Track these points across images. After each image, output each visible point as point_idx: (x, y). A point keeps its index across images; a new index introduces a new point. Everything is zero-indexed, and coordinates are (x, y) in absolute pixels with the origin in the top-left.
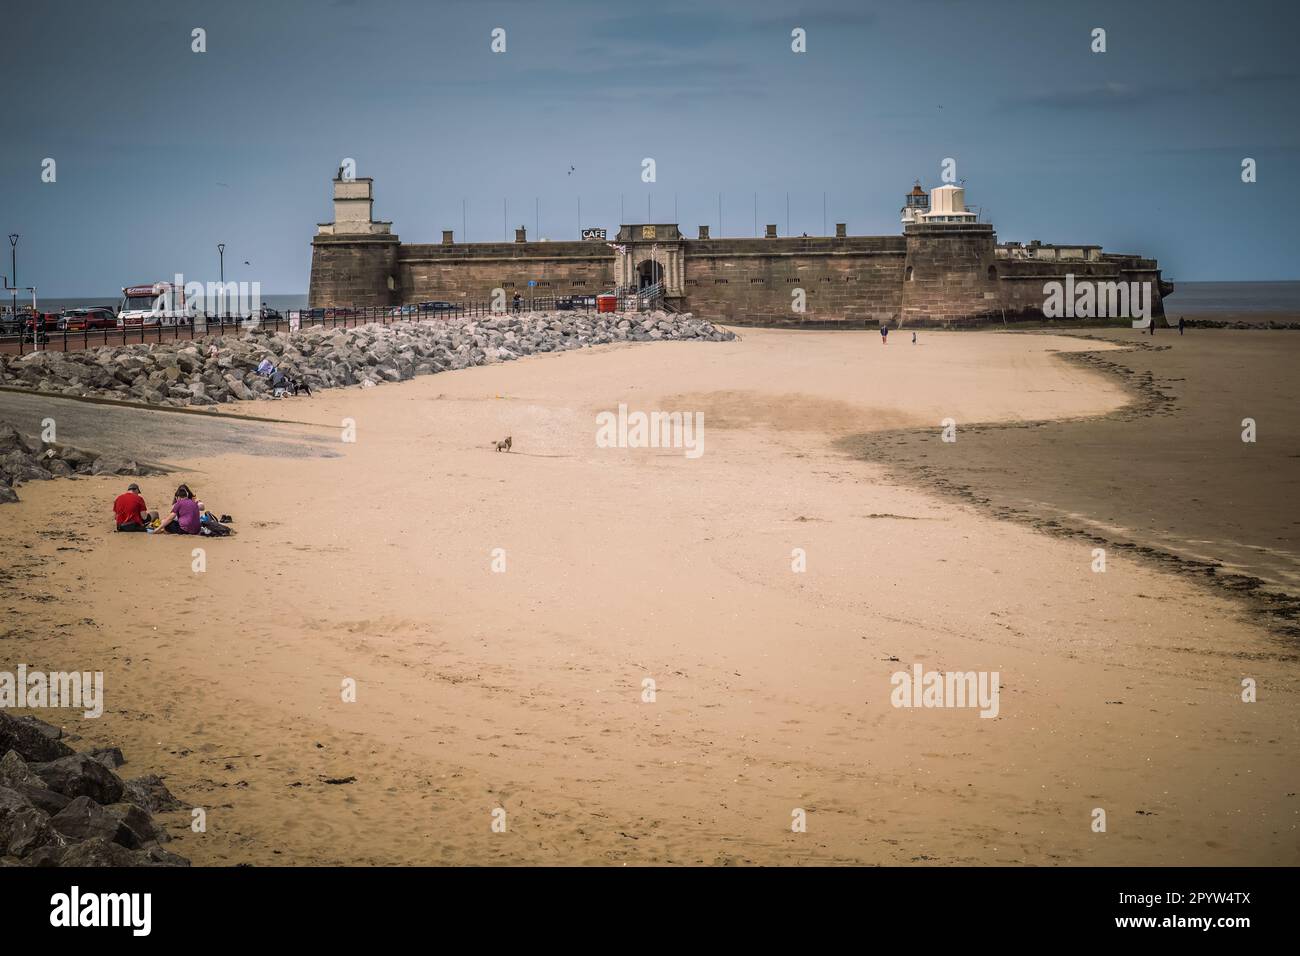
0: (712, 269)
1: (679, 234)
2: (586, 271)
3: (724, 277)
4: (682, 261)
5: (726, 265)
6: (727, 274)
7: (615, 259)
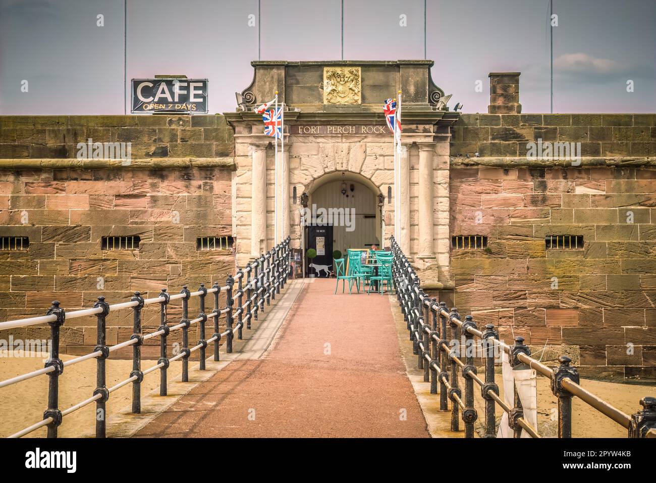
0: (534, 201)
1: (434, 94)
2: (143, 203)
3: (572, 226)
4: (443, 176)
5: (580, 190)
6: (580, 217)
7: (233, 168)
